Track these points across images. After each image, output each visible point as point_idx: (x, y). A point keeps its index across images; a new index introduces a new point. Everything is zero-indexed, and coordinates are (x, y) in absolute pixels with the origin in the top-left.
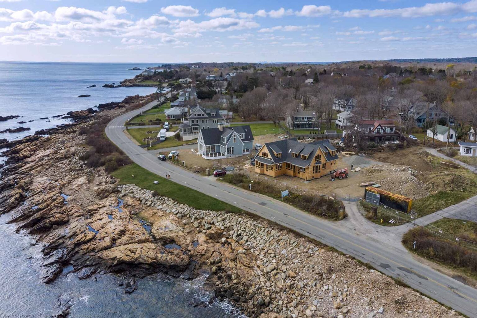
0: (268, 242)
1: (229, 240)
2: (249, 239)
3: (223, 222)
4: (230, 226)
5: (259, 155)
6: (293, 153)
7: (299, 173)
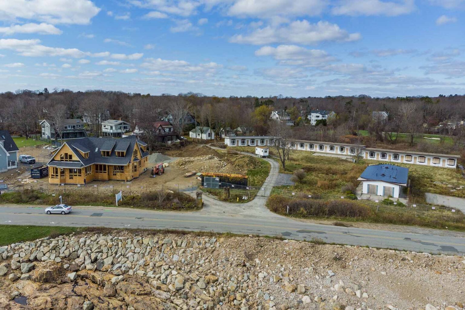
0: (146, 254)
1: (82, 273)
2: (115, 259)
3: (54, 251)
4: (70, 254)
5: (55, 159)
6: (103, 151)
7: (116, 175)
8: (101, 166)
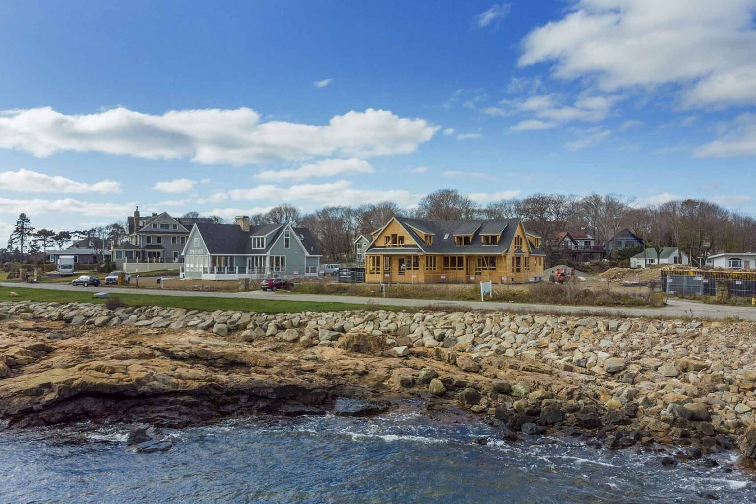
5: (377, 244)
6: (458, 237)
7: (480, 274)
8: (453, 258)
